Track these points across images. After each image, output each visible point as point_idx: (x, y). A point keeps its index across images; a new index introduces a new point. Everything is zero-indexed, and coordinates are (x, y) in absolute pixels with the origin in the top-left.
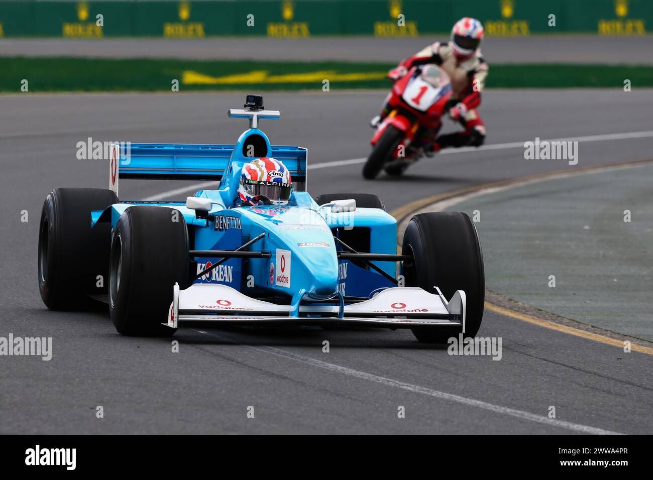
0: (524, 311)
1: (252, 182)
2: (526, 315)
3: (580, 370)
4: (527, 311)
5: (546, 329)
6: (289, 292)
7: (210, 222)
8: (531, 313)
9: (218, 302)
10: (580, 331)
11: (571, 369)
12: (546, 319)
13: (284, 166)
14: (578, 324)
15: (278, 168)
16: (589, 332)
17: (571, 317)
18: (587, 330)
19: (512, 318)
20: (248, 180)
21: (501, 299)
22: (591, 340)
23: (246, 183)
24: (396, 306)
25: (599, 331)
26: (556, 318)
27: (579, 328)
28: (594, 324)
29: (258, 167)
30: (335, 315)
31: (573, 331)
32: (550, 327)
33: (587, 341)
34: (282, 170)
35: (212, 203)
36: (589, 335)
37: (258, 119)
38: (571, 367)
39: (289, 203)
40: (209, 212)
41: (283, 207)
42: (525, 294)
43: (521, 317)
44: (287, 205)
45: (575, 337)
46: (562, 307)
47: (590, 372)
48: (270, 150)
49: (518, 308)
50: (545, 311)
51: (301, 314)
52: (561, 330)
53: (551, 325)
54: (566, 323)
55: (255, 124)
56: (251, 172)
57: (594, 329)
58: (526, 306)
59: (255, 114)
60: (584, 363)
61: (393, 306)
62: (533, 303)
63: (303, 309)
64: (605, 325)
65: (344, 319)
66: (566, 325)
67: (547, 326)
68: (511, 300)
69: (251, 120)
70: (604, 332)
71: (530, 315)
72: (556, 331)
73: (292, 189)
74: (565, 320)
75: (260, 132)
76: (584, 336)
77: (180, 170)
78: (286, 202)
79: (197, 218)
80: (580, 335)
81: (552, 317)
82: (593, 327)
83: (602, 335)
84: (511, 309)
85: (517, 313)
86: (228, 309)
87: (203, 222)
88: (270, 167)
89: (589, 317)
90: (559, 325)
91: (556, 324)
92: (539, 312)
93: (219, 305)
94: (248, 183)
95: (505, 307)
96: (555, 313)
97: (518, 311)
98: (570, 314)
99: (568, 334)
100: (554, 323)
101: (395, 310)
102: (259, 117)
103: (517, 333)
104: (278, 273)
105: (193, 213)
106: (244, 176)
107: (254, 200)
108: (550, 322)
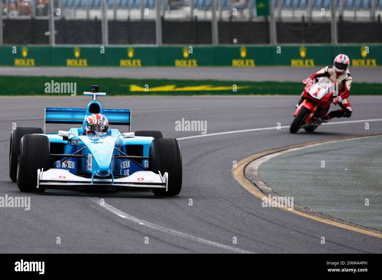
0: (313, 214)
1: (90, 124)
2: (314, 216)
3: (343, 246)
4: (315, 214)
5: (325, 223)
6: (91, 172)
7: (69, 142)
8: (317, 215)
9: (60, 177)
10: (343, 225)
11: (339, 245)
12: (325, 219)
13: (105, 117)
14: (342, 221)
15: (102, 118)
16: (348, 225)
17: (339, 217)
18: (347, 224)
19: (307, 218)
20: (89, 123)
21: (300, 207)
22: (349, 230)
23: (88, 125)
24: (139, 179)
25: (353, 225)
26: (330, 218)
27: (343, 223)
28: (351, 222)
29: (93, 118)
30: (110, 183)
31: (339, 225)
32: (327, 222)
33: (347, 230)
34: (104, 119)
35: (69, 134)
36: (348, 227)
37: (96, 96)
38: (339, 244)
39: (107, 134)
40: (69, 138)
41: (104, 136)
42: (314, 205)
43: (311, 217)
44: (106, 135)
45: (340, 228)
46: (334, 212)
47: (349, 247)
48: (101, 111)
49: (310, 212)
50: (325, 214)
51: (94, 182)
52: (333, 224)
53: (328, 222)
54: (336, 220)
55: (95, 99)
56: (90, 120)
57: (351, 224)
58: (314, 211)
59: (95, 94)
60: (346, 242)
61: (138, 179)
62: (317, 210)
63: (95, 180)
64: (357, 222)
65: (113, 185)
66: (336, 222)
67: (325, 222)
68: (306, 208)
69: (93, 97)
70: (356, 226)
71: (316, 216)
72: (330, 225)
73: (108, 128)
74: (335, 219)
75: (97, 102)
76: (346, 228)
77: (75, 119)
78: (106, 133)
79: (64, 140)
80: (343, 227)
81: (328, 217)
82: (350, 223)
83: (355, 227)
84: (306, 213)
85: (309, 215)
86: (64, 180)
87: (66, 142)
88: (98, 118)
89: (348, 217)
90: (332, 222)
91: (331, 221)
92: (321, 215)
93: (60, 178)
94: (89, 125)
95: (303, 212)
96: (330, 215)
97: (310, 214)
98: (338, 216)
99: (337, 227)
100: (329, 221)
101: (139, 181)
102: (97, 96)
103: (309, 226)
104: (89, 164)
105: (62, 138)
106: (87, 122)
107: (88, 132)
108: (327, 220)
